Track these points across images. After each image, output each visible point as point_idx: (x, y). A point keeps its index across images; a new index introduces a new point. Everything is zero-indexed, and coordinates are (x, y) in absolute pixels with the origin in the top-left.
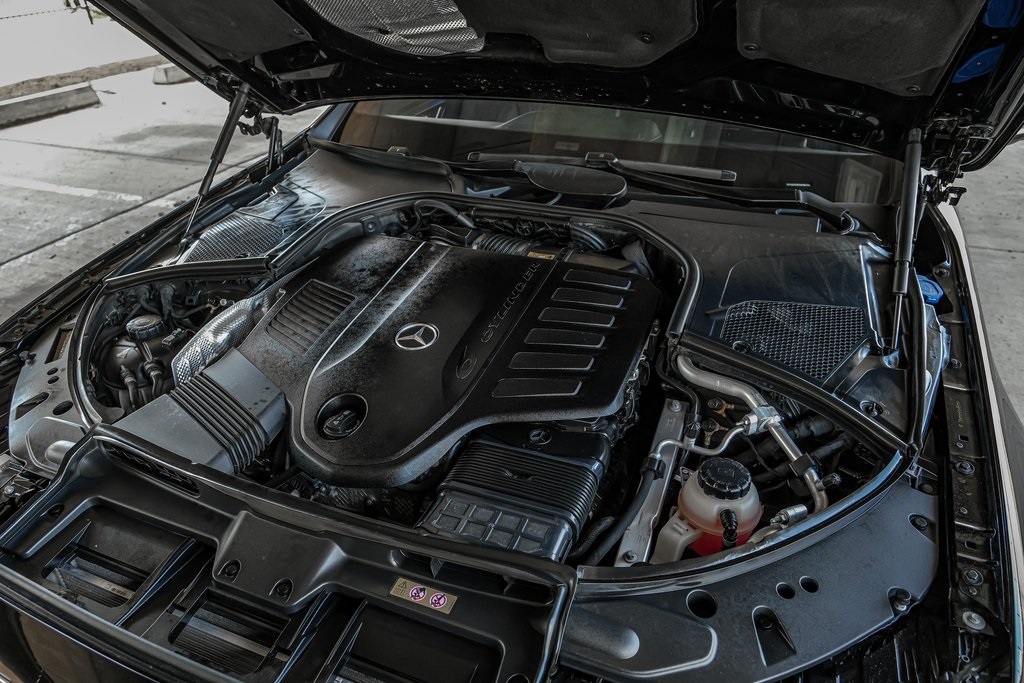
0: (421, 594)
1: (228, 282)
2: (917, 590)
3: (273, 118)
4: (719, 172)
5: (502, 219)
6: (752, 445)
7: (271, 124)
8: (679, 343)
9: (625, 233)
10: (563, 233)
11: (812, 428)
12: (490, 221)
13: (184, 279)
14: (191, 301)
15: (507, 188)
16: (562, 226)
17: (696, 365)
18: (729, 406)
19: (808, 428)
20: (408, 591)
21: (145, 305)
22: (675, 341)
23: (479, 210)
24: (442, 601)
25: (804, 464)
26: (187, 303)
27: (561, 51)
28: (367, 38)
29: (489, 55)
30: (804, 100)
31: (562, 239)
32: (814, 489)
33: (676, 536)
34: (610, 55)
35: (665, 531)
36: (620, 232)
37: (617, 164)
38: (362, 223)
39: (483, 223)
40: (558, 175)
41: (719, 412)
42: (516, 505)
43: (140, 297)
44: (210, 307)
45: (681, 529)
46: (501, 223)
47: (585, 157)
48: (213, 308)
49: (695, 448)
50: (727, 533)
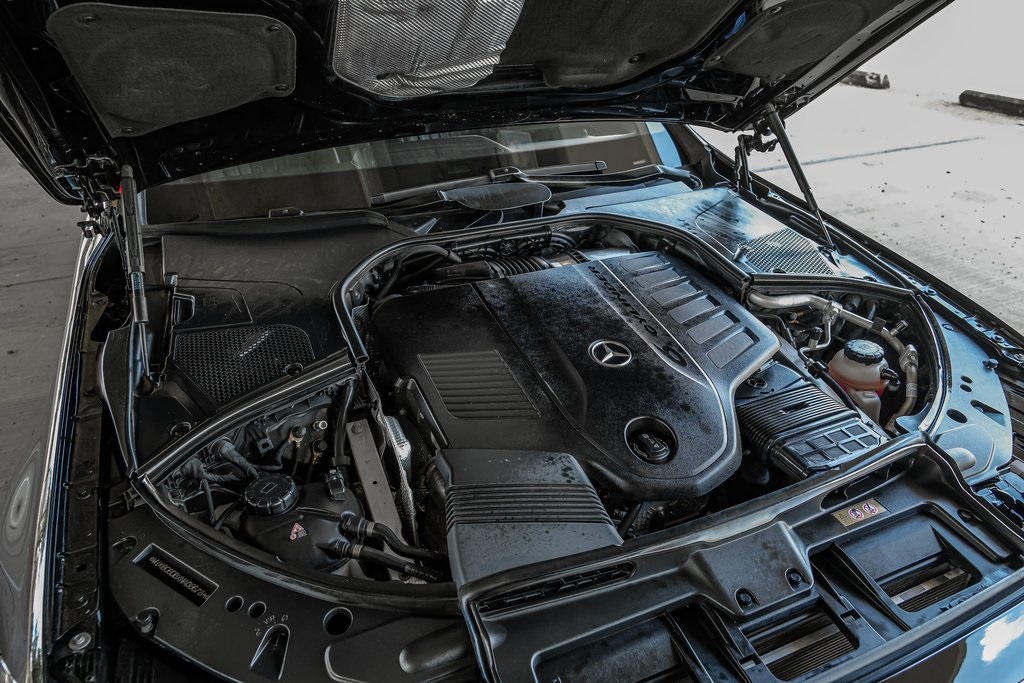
0: (858, 513)
1: (300, 403)
4: (593, 164)
5: (485, 246)
8: (751, 283)
12: (473, 250)
13: (247, 423)
16: (544, 236)
17: (768, 295)
20: (849, 517)
22: (747, 284)
23: (461, 243)
24: (872, 507)
25: (878, 326)
31: (540, 247)
32: (891, 338)
37: (522, 175)
41: (793, 321)
43: (199, 471)
44: (294, 443)
45: (871, 394)
46: (483, 250)
47: (489, 175)
48: (298, 441)
49: (818, 347)
50: (893, 381)
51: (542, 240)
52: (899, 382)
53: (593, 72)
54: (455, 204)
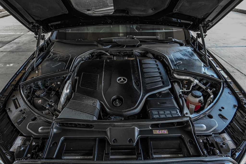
0: (160, 132)
1: (56, 78)
2: (236, 104)
3: (44, 35)
4: (156, 37)
5: (116, 52)
6: (193, 88)
7: (43, 36)
8: (174, 71)
9: (144, 52)
10: (131, 54)
11: (204, 82)
12: (113, 53)
13: (44, 79)
14: (47, 85)
15: (111, 46)
16: (131, 52)
17: (178, 75)
18: (186, 81)
19: (203, 82)
20: (157, 132)
21: (34, 88)
22: (173, 71)
23: (110, 51)
24: (165, 132)
25: (207, 89)
26: (46, 85)
27: (134, 13)
28: (84, 12)
29: (114, 15)
30: (179, 20)
31: (131, 55)
32: (210, 93)
33: (193, 107)
34: (145, 13)
35: (190, 107)
36: (143, 52)
37: (135, 37)
38: (82, 58)
39: (112, 54)
40: (123, 41)
41: (185, 83)
42: (167, 109)
43: (32, 86)
44: (53, 85)
45: (193, 105)
46: (116, 53)
47: (127, 37)
48: (54, 85)
49: (186, 91)
50: (202, 104)
51: (131, 53)
52: (203, 104)
53: (141, 12)
54: (115, 42)
